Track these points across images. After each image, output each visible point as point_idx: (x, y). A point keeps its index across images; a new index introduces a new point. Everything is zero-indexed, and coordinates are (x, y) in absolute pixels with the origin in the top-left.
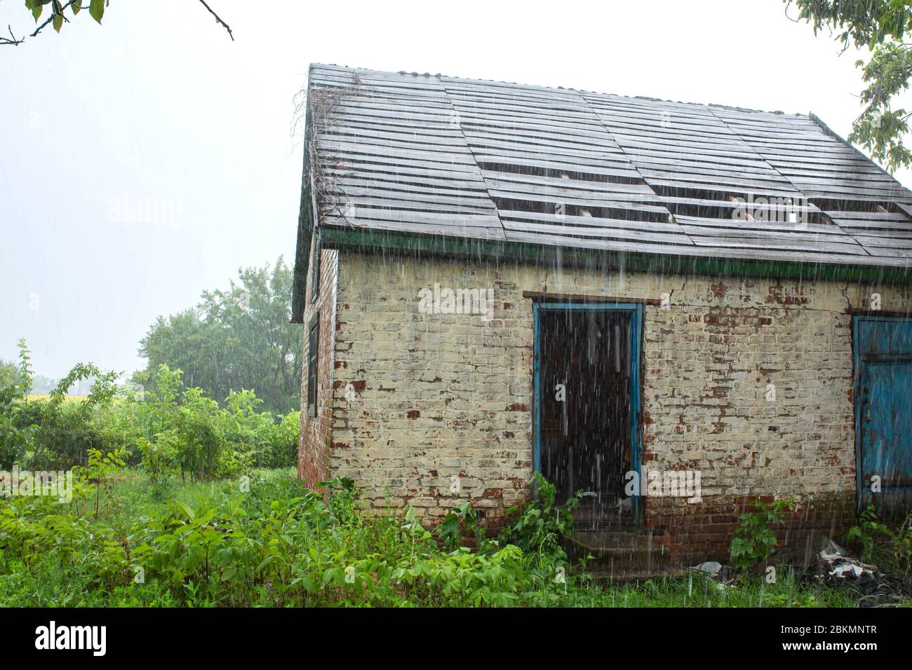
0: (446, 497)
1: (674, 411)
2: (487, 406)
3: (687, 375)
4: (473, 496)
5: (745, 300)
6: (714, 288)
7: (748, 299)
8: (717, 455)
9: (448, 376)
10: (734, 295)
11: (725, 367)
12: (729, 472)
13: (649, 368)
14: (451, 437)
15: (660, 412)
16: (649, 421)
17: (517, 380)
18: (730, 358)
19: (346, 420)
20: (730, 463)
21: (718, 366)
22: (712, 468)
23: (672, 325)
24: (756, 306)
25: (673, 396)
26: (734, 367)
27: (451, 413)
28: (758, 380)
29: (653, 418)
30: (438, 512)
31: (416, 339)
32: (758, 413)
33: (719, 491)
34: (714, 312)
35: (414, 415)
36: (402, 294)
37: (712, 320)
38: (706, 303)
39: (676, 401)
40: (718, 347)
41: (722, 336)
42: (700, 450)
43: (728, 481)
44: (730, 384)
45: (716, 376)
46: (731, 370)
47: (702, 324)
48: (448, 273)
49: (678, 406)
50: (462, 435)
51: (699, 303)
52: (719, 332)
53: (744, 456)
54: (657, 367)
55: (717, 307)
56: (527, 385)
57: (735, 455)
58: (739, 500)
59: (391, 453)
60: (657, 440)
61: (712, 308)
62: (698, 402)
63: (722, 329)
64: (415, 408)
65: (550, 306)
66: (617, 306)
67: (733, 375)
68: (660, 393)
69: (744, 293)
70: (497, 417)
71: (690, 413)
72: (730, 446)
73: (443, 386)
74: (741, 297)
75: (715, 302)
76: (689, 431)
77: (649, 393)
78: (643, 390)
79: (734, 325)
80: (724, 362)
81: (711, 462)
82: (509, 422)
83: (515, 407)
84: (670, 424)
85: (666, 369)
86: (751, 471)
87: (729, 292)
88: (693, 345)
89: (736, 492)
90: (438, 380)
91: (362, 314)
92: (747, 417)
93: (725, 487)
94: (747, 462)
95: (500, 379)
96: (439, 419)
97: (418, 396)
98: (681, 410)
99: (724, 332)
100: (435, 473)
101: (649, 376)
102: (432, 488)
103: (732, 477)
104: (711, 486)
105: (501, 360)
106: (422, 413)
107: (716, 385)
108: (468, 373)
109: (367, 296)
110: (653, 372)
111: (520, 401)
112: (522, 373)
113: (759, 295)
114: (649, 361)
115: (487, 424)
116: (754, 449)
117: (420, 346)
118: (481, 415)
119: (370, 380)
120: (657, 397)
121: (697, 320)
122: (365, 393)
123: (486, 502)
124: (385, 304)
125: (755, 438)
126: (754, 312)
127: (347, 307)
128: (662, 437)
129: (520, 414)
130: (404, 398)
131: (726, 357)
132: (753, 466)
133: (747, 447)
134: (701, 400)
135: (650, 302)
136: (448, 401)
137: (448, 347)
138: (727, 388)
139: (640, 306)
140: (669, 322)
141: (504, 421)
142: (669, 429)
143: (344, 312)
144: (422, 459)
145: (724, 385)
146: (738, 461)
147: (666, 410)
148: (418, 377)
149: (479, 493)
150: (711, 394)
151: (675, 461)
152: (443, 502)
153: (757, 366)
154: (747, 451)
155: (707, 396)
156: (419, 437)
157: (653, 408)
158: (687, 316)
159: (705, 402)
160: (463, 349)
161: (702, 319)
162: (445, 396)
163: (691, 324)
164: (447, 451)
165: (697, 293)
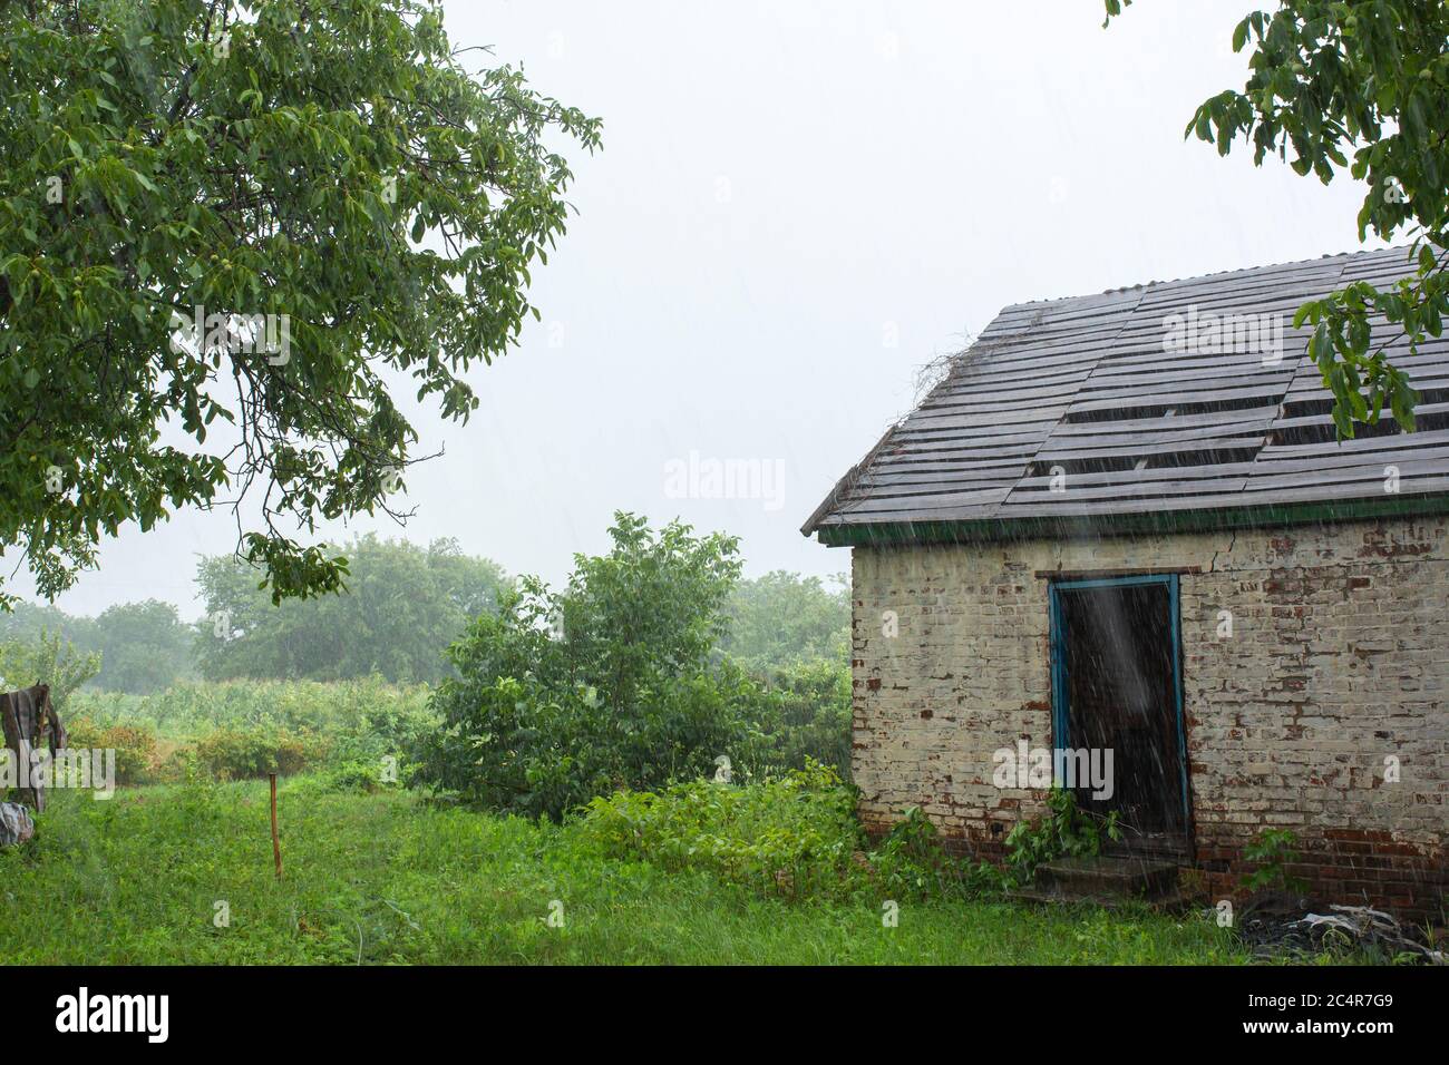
0: (961, 806)
1: (1227, 710)
2: (1001, 705)
3: (1243, 662)
4: (989, 806)
5: (1326, 556)
6: (1276, 544)
7: (1329, 553)
8: (1293, 769)
9: (959, 672)
10: (1307, 552)
11: (1300, 649)
12: (1313, 793)
13: (1189, 655)
14: (963, 739)
15: (1208, 711)
16: (1195, 723)
17: (1032, 674)
18: (1303, 636)
19: (865, 720)
20: (1314, 781)
21: (1288, 649)
22: (1286, 786)
23: (1217, 599)
24: (1345, 563)
25: (1224, 690)
26: (1312, 649)
27: (965, 713)
28: (1353, 665)
29: (1199, 718)
30: (953, 821)
31: (927, 633)
32: (1357, 712)
33: (1301, 819)
34: (1277, 576)
35: (927, 715)
36: (911, 586)
37: (1274, 588)
38: (1265, 565)
39: (1229, 696)
40: (1285, 622)
41: (1291, 607)
42: (1268, 762)
43: (1314, 807)
44: (1308, 672)
45: (1286, 662)
46: (1308, 653)
47: (1260, 594)
48: (954, 560)
49: (1231, 703)
50: (975, 737)
51: (1256, 566)
52: (1287, 603)
53: (1337, 773)
54: (1200, 653)
55: (1282, 569)
56: (1043, 680)
57: (1323, 771)
58: (1332, 833)
59: (906, 755)
60: (1205, 747)
61: (1273, 571)
62: (1262, 698)
63: (1291, 598)
64: (927, 708)
65: (1066, 586)
66: (1150, 579)
67: (1312, 660)
68: (1202, 685)
69: (1323, 546)
70: (1012, 718)
71: (1249, 712)
72: (1314, 758)
73: (955, 682)
74: (1318, 552)
75: (1278, 562)
76: (1249, 736)
77: (1191, 687)
78: (1182, 682)
79: (1309, 591)
80: (1299, 642)
81: (1284, 778)
82: (1026, 723)
83: (1033, 706)
84: (1221, 726)
85: (1211, 654)
86: (1350, 794)
87: (1299, 548)
88: (1248, 622)
89: (1326, 821)
90: (949, 676)
91: (875, 610)
92: (1338, 718)
93: (1308, 814)
94: (1344, 780)
95: (1014, 674)
96: (952, 719)
97: (931, 694)
98: (1237, 708)
99: (1295, 603)
100: (949, 779)
101: (1189, 665)
102: (947, 795)
103: (1321, 801)
104: (1287, 811)
105: (1015, 651)
106: (935, 713)
107: (1283, 674)
108: (979, 668)
109: (877, 590)
110: (1194, 659)
111: (1037, 698)
112: (1039, 665)
113: (1347, 547)
114: (1187, 645)
115: (1002, 725)
116: (1352, 763)
117: (931, 640)
118: (996, 715)
119: (886, 680)
120: (1202, 692)
121: (1254, 588)
122: (881, 692)
123: (1003, 814)
124: (894, 597)
125: (1352, 746)
126: (1340, 572)
127: (861, 604)
128: (1212, 743)
129: (1035, 712)
130: (917, 696)
131: (1299, 636)
132: (1352, 787)
133: (1342, 759)
134: (1266, 694)
135: (1184, 571)
136: (960, 699)
137: (958, 640)
138: (1306, 679)
139: (1174, 577)
140: (1212, 595)
141: (1020, 722)
142: (1219, 732)
143: (859, 610)
144: (935, 763)
145: (1298, 673)
146: (1329, 779)
147: (1217, 708)
148: (930, 673)
149: (996, 803)
150: (1280, 686)
151: (1232, 775)
152: (958, 811)
153: (1350, 647)
154: (1341, 766)
155: (1274, 689)
156: (934, 739)
157: (1196, 706)
158: (1238, 584)
159: (1271, 697)
160: (973, 642)
161: (1260, 587)
162: (958, 693)
163: (1245, 595)
164: (961, 754)
165: (1250, 557)
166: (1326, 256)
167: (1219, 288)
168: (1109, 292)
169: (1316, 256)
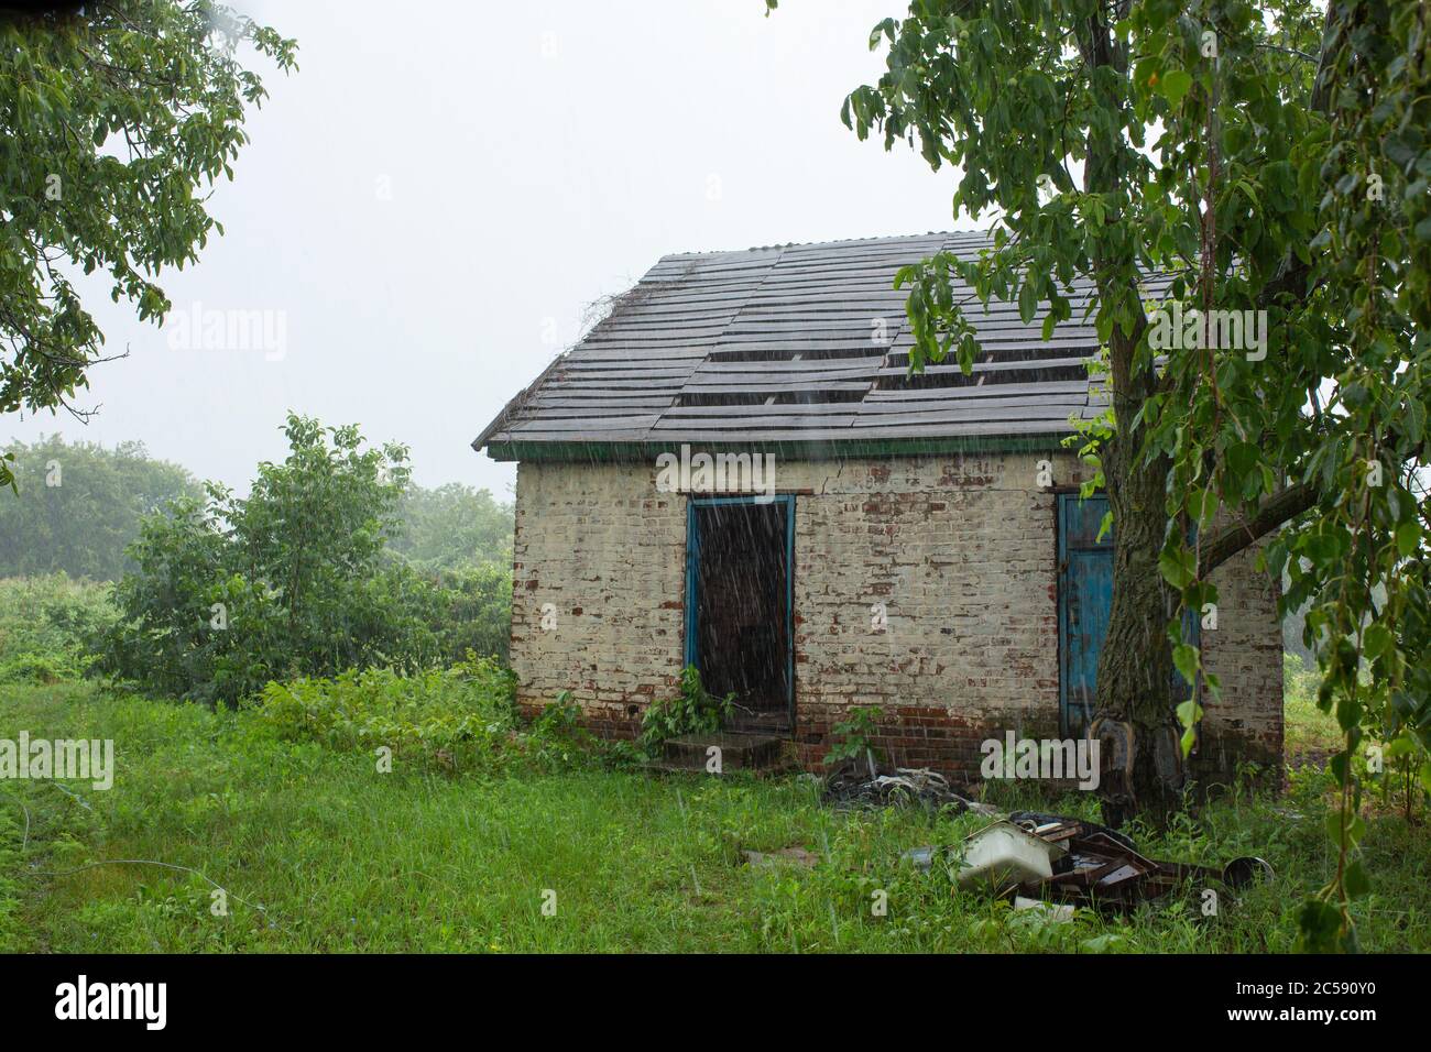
0: (604, 691)
1: (828, 610)
2: (642, 603)
3: (842, 570)
4: (628, 690)
5: (913, 484)
6: (875, 472)
7: (916, 482)
8: (877, 659)
9: (605, 575)
10: (899, 479)
11: (887, 561)
12: (891, 678)
13: (800, 563)
14: (608, 633)
15: (811, 610)
16: (801, 621)
17: (670, 578)
18: (892, 550)
19: (523, 616)
20: (893, 669)
21: (879, 560)
22: (871, 673)
23: (825, 517)
24: (927, 490)
25: (826, 593)
26: (898, 561)
27: (610, 610)
28: (928, 575)
29: (805, 617)
30: (597, 704)
31: (581, 540)
32: (928, 613)
33: (880, 699)
34: (874, 499)
35: (578, 612)
36: (569, 499)
37: (872, 509)
38: (865, 490)
39: (831, 598)
40: (877, 538)
41: (884, 526)
42: (857, 653)
43: (891, 689)
44: (893, 580)
45: (877, 571)
46: (895, 564)
47: (860, 514)
48: (608, 476)
49: (831, 604)
50: (618, 631)
51: (858, 490)
52: (880, 522)
53: (910, 662)
54: (809, 562)
55: (878, 493)
56: (679, 582)
57: (900, 660)
58: (905, 711)
59: (558, 647)
60: (808, 641)
61: (871, 495)
62: (855, 600)
63: (883, 518)
64: (578, 606)
65: (702, 502)
67: (897, 570)
68: (810, 590)
69: (912, 476)
70: (651, 615)
71: (846, 613)
72: (893, 649)
73: (603, 584)
74: (907, 481)
75: (876, 487)
76: (844, 631)
77: (800, 591)
78: (793, 587)
79: (898, 512)
80: (887, 555)
81: (869, 666)
82: (662, 620)
83: (668, 605)
84: (823, 622)
85: (818, 564)
86: (919, 679)
87: (893, 476)
88: (849, 537)
89: (899, 701)
90: (598, 578)
91: (535, 518)
92: (914, 618)
93: (886, 695)
94: (915, 668)
95: (654, 577)
96: (599, 616)
97: (582, 594)
98: (836, 609)
99: (887, 522)
100: (594, 667)
101: (799, 572)
102: (592, 681)
103: (896, 685)
104: (871, 693)
105: (656, 557)
106: (585, 610)
107: (875, 581)
108: (625, 572)
109: (538, 501)
110: (804, 567)
111: (674, 598)
112: (675, 570)
113: (929, 477)
114: (799, 555)
115: (641, 622)
116: (923, 654)
117: (584, 546)
118: (637, 613)
119: (542, 580)
120: (808, 595)
121: (855, 509)
122: (538, 592)
123: (639, 698)
124: (552, 508)
125: (923, 640)
126: (923, 497)
127: (523, 513)
128: (814, 638)
129: (670, 611)
130: (569, 595)
131: (888, 550)
132: (921, 673)
133: (914, 651)
134: (859, 597)
135: (801, 493)
136: (607, 598)
137: (608, 547)
138: (891, 585)
139: (792, 497)
140: (821, 514)
141: (657, 619)
142: (821, 629)
143: (521, 518)
144: (583, 654)
145: (885, 580)
146: (902, 667)
147: (819, 608)
148: (581, 576)
149: (631, 688)
150: (870, 591)
151: (828, 664)
152: (602, 696)
153: (926, 559)
154: (913, 656)
155: (865, 593)
156: (582, 632)
157: (803, 606)
158: (842, 505)
159: (863, 600)
160: (620, 549)
161: (860, 508)
162: (605, 594)
163: (848, 514)
164: (605, 646)
165: (855, 482)
166: (930, 233)
167: (844, 252)
168: (753, 250)
169: (923, 232)
